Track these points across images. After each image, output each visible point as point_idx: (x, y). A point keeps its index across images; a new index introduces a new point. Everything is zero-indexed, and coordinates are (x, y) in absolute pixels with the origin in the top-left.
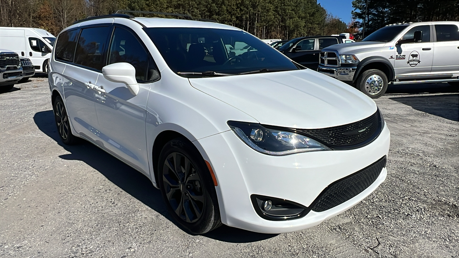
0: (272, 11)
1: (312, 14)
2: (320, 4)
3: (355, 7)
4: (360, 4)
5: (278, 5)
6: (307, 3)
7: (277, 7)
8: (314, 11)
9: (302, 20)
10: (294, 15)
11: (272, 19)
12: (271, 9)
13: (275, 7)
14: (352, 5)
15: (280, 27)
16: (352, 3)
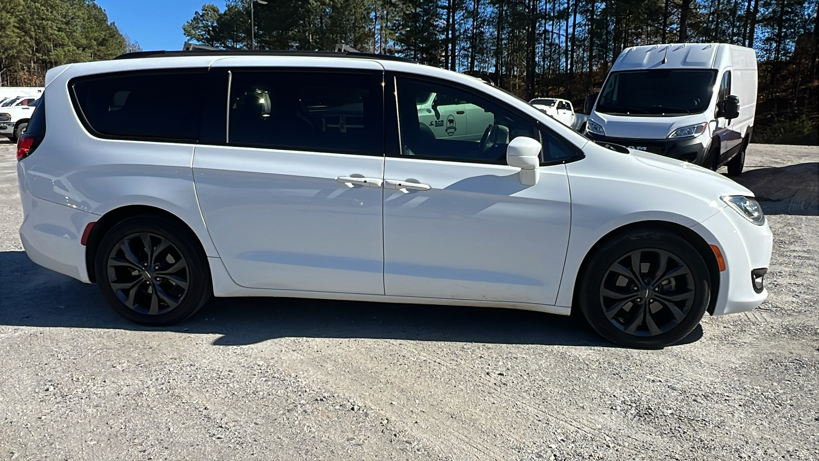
0: (12, 28)
1: (101, 42)
2: (116, 24)
3: (189, 35)
4: (197, 32)
5: (25, 16)
6: (88, 19)
7: (22, 21)
8: (105, 35)
9: (85, 52)
10: (66, 42)
11: (15, 43)
12: (9, 23)
13: (19, 20)
14: (184, 32)
15: (34, 63)
16: (183, 28)
